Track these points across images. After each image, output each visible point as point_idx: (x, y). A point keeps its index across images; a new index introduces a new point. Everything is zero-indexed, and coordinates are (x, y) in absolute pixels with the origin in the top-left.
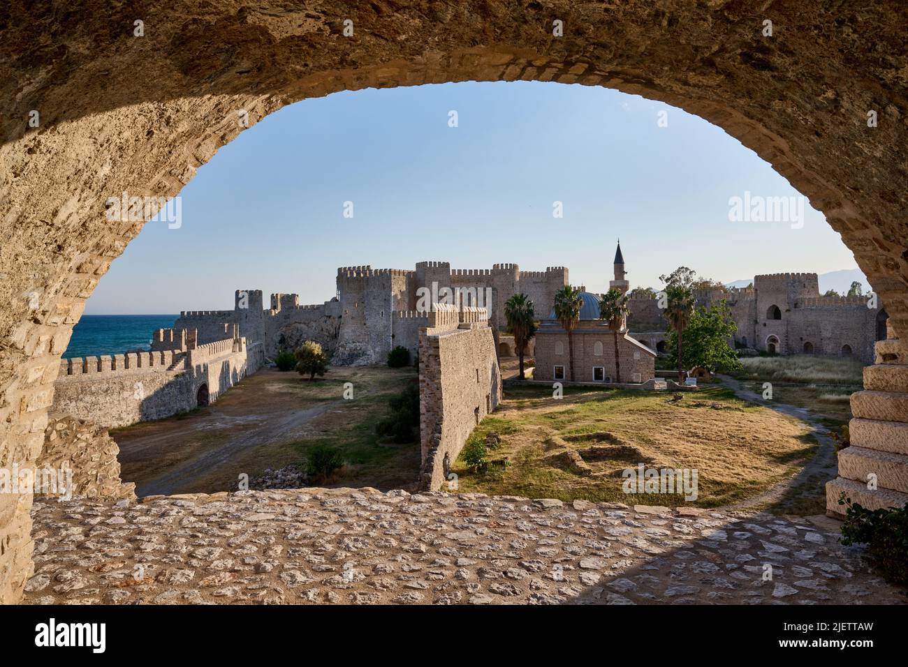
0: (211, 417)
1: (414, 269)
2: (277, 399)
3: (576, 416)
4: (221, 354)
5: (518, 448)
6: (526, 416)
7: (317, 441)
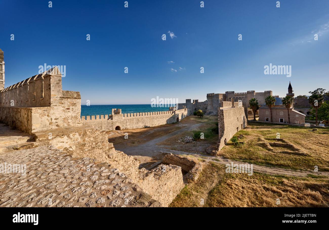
0: (179, 124)
1: (225, 93)
3: (271, 132)
4: (182, 112)
5: (249, 140)
6: (254, 131)
7: (198, 131)
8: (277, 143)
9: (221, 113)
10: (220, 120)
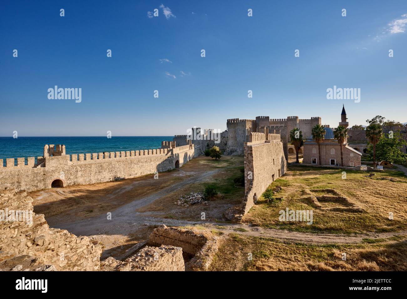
0: (179, 172)
1: (255, 119)
2: (202, 167)
3: (318, 180)
4: (185, 150)
5: (289, 193)
6: (296, 179)
7: (212, 183)
8: (326, 196)
9: (249, 152)
10: (247, 163)
